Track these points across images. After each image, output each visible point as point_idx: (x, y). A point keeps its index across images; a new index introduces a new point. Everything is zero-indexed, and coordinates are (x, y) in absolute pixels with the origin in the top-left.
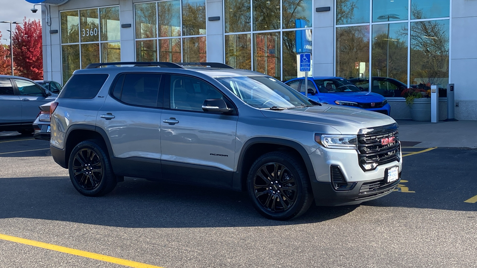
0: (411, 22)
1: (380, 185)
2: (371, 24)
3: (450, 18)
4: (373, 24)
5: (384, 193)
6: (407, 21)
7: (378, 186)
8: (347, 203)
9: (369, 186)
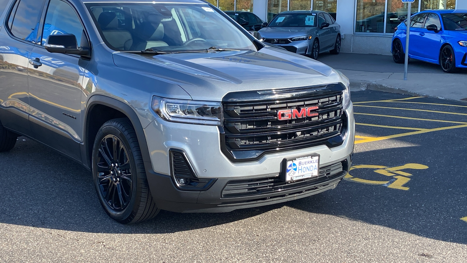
1: (273, 184)
5: (286, 197)
7: (270, 186)
8: (205, 209)
9: (247, 185)
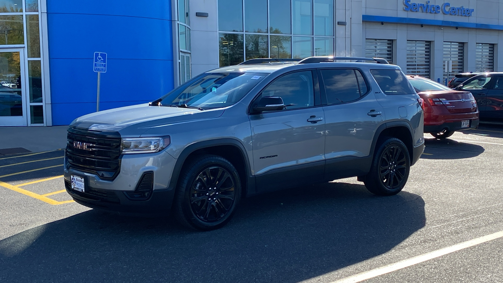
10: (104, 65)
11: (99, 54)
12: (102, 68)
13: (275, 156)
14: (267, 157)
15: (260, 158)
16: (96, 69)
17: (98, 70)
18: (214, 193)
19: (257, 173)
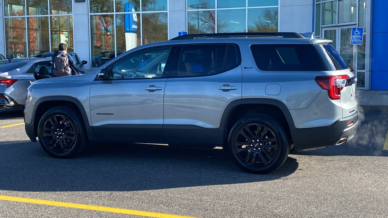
0: (248, 9)
2: (216, 9)
3: (279, 6)
4: (218, 9)
6: (245, 8)
10: (360, 38)
11: (357, 29)
12: (358, 41)
13: (111, 114)
14: (103, 114)
15: (97, 114)
16: (353, 42)
17: (354, 43)
18: (61, 133)
19: (94, 125)
